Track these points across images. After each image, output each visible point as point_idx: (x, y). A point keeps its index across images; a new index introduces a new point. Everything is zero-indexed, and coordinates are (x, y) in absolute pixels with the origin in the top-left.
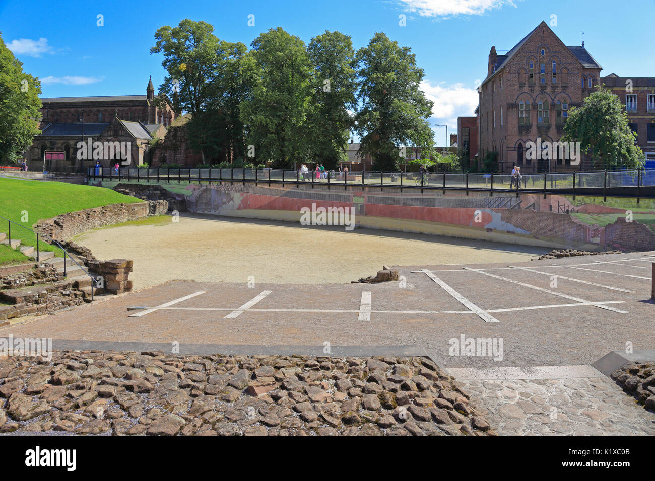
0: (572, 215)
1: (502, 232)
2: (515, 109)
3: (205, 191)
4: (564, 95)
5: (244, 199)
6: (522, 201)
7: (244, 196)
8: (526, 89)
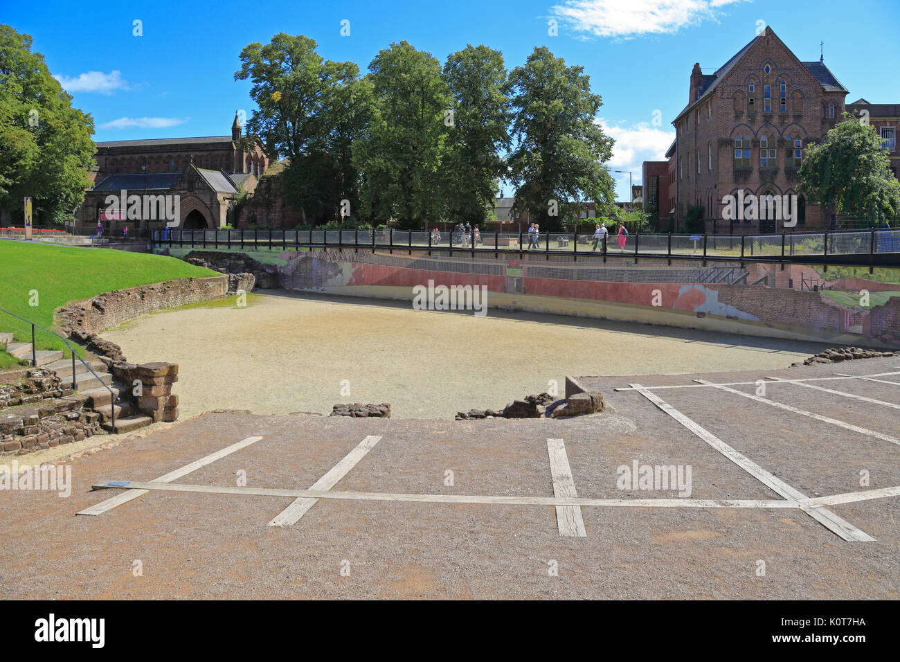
0: (822, 293)
1: (720, 317)
2: (729, 148)
3: (305, 260)
4: (798, 128)
5: (356, 271)
6: (749, 273)
7: (357, 266)
8: (744, 119)
